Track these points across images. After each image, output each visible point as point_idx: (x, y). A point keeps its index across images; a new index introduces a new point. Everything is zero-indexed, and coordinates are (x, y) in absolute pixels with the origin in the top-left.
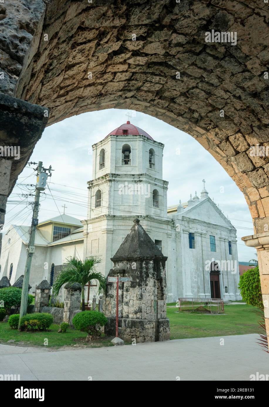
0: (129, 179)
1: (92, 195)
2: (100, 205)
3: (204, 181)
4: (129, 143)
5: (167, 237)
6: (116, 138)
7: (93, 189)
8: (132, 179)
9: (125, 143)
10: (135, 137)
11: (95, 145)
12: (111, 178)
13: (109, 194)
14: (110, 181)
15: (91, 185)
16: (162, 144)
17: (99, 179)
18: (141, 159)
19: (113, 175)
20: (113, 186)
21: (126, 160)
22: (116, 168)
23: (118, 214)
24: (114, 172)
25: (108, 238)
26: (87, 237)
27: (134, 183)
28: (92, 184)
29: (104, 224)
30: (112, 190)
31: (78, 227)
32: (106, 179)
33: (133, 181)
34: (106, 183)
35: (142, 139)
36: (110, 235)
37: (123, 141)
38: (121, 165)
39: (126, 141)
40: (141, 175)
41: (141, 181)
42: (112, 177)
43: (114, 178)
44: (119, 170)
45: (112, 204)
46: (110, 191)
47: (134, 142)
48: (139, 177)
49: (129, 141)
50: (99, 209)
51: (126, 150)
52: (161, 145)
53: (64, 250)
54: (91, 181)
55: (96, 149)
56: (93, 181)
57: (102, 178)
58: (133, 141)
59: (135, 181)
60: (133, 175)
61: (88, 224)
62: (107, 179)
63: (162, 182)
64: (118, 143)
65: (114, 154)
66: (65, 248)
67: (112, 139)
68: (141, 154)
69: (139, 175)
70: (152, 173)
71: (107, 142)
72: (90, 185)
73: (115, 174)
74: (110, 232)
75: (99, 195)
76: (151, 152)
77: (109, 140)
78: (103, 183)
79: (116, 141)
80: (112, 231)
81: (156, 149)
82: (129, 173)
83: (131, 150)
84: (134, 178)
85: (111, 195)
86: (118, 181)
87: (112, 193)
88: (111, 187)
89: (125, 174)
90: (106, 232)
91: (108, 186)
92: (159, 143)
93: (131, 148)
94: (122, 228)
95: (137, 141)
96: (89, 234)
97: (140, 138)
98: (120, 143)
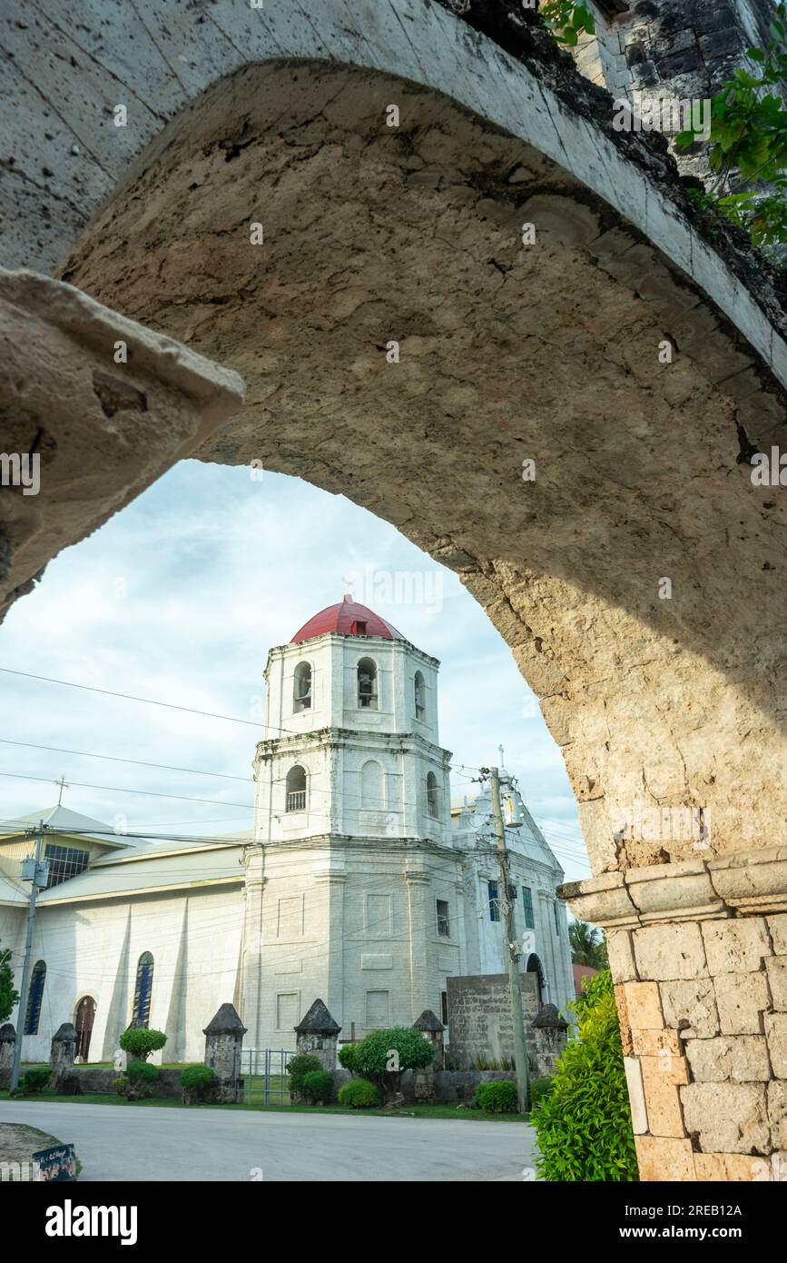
0: (376, 745)
1: (275, 778)
2: (301, 806)
3: (501, 750)
4: (371, 656)
5: (457, 893)
6: (344, 641)
7: (276, 762)
8: (384, 746)
9: (363, 655)
10: (387, 643)
11: (281, 648)
12: (335, 740)
13: (334, 780)
14: (335, 746)
15: (270, 752)
16: (437, 662)
17: (298, 737)
18: (402, 696)
19: (342, 733)
20: (341, 759)
21: (366, 695)
22: (346, 714)
23: (358, 833)
24: (340, 725)
25: (333, 895)
26: (263, 890)
27: (388, 755)
28: (274, 748)
29: (322, 861)
30: (340, 770)
32: (321, 740)
33: (386, 750)
34: (323, 752)
35: (402, 649)
36: (339, 889)
37: (359, 650)
38: (356, 707)
39: (366, 650)
40: (406, 736)
41: (405, 751)
42: (339, 736)
43: (342, 741)
44: (352, 721)
45: (340, 807)
46: (334, 772)
47: (384, 654)
48: (401, 742)
49: (372, 651)
50: (296, 818)
51: (366, 669)
52: (435, 662)
54: (273, 741)
55: (283, 659)
56: (277, 741)
57: (310, 736)
58: (382, 651)
59: (392, 750)
60: (388, 736)
61: (264, 855)
62: (325, 741)
63: (441, 754)
64: (348, 651)
65: (340, 680)
67: (335, 642)
68: (402, 685)
69: (399, 736)
70: (421, 730)
71: (319, 646)
72: (266, 749)
73: (345, 731)
74: (338, 879)
75: (298, 780)
76: (418, 680)
77: (324, 643)
78: (311, 750)
79: (345, 647)
80: (344, 877)
81: (425, 673)
82: (374, 729)
83: (379, 674)
84: (388, 743)
85: (337, 782)
86: (352, 748)
87: (340, 778)
88: (336, 762)
89: (370, 733)
90: (329, 879)
91: (328, 758)
92: (433, 659)
93: (378, 667)
94: (366, 869)
95: (390, 651)
96: (269, 882)
97: (400, 645)
98: (353, 653)
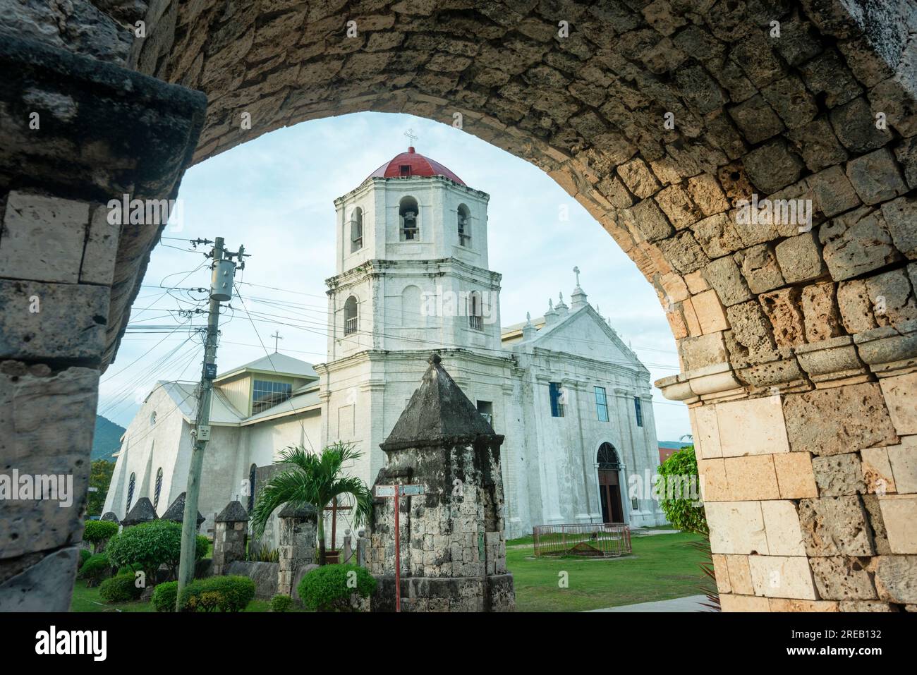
0: (417, 271)
1: (338, 308)
2: (354, 330)
3: (576, 270)
4: (415, 195)
5: (504, 394)
6: (386, 184)
7: (338, 295)
8: (424, 271)
9: (404, 194)
10: (426, 180)
11: (341, 199)
12: (377, 271)
13: (375, 305)
14: (376, 276)
15: (333, 287)
16: (485, 194)
17: (350, 272)
18: (442, 226)
19: (382, 263)
20: (382, 286)
21: (409, 231)
22: (388, 247)
23: (394, 347)
24: (383, 258)
25: (374, 400)
26: (328, 401)
27: (427, 280)
28: (336, 284)
29: (366, 371)
30: (381, 295)
31: (307, 381)
32: (366, 272)
33: (424, 275)
34: (368, 282)
35: (440, 185)
36: (379, 396)
37: (400, 190)
38: (398, 241)
39: (407, 190)
40: (443, 261)
41: (441, 274)
42: (380, 267)
43: (383, 271)
44: (394, 252)
45: (381, 327)
46: (376, 298)
47: (424, 191)
48: (439, 266)
49: (413, 190)
50: (353, 338)
51: (409, 209)
52: (483, 196)
53: (278, 432)
54: (334, 278)
55: (344, 208)
56: (337, 277)
57: (359, 270)
58: (422, 189)
59: (430, 275)
60: (426, 262)
61: (329, 373)
62: (369, 272)
63: (488, 275)
64: (391, 193)
65: (383, 219)
66: (279, 427)
67: (376, 186)
68: (441, 217)
69: (437, 261)
70: (465, 256)
71: (366, 192)
72: (331, 285)
73: (385, 262)
74: (378, 388)
75: (352, 307)
76: (462, 212)
77: (370, 188)
78: (359, 282)
79: (386, 189)
80: (384, 385)
81: (472, 206)
82: (416, 258)
83: (420, 208)
84: (427, 269)
85: (379, 305)
86: (392, 276)
87: (381, 303)
88: (377, 289)
89: (408, 261)
90: (370, 388)
91: (372, 285)
92: (479, 192)
93: (419, 204)
94: (404, 377)
95: (430, 188)
96: (332, 394)
97: (438, 182)
98: (395, 194)
